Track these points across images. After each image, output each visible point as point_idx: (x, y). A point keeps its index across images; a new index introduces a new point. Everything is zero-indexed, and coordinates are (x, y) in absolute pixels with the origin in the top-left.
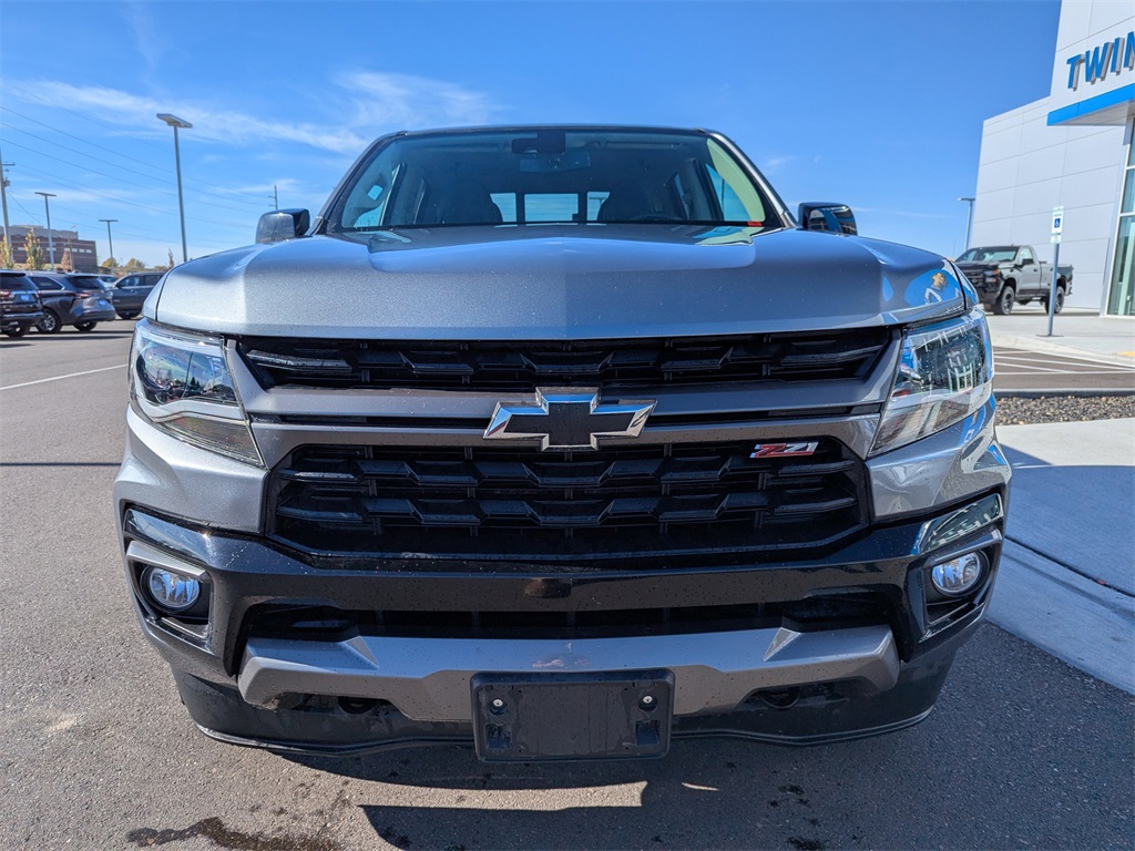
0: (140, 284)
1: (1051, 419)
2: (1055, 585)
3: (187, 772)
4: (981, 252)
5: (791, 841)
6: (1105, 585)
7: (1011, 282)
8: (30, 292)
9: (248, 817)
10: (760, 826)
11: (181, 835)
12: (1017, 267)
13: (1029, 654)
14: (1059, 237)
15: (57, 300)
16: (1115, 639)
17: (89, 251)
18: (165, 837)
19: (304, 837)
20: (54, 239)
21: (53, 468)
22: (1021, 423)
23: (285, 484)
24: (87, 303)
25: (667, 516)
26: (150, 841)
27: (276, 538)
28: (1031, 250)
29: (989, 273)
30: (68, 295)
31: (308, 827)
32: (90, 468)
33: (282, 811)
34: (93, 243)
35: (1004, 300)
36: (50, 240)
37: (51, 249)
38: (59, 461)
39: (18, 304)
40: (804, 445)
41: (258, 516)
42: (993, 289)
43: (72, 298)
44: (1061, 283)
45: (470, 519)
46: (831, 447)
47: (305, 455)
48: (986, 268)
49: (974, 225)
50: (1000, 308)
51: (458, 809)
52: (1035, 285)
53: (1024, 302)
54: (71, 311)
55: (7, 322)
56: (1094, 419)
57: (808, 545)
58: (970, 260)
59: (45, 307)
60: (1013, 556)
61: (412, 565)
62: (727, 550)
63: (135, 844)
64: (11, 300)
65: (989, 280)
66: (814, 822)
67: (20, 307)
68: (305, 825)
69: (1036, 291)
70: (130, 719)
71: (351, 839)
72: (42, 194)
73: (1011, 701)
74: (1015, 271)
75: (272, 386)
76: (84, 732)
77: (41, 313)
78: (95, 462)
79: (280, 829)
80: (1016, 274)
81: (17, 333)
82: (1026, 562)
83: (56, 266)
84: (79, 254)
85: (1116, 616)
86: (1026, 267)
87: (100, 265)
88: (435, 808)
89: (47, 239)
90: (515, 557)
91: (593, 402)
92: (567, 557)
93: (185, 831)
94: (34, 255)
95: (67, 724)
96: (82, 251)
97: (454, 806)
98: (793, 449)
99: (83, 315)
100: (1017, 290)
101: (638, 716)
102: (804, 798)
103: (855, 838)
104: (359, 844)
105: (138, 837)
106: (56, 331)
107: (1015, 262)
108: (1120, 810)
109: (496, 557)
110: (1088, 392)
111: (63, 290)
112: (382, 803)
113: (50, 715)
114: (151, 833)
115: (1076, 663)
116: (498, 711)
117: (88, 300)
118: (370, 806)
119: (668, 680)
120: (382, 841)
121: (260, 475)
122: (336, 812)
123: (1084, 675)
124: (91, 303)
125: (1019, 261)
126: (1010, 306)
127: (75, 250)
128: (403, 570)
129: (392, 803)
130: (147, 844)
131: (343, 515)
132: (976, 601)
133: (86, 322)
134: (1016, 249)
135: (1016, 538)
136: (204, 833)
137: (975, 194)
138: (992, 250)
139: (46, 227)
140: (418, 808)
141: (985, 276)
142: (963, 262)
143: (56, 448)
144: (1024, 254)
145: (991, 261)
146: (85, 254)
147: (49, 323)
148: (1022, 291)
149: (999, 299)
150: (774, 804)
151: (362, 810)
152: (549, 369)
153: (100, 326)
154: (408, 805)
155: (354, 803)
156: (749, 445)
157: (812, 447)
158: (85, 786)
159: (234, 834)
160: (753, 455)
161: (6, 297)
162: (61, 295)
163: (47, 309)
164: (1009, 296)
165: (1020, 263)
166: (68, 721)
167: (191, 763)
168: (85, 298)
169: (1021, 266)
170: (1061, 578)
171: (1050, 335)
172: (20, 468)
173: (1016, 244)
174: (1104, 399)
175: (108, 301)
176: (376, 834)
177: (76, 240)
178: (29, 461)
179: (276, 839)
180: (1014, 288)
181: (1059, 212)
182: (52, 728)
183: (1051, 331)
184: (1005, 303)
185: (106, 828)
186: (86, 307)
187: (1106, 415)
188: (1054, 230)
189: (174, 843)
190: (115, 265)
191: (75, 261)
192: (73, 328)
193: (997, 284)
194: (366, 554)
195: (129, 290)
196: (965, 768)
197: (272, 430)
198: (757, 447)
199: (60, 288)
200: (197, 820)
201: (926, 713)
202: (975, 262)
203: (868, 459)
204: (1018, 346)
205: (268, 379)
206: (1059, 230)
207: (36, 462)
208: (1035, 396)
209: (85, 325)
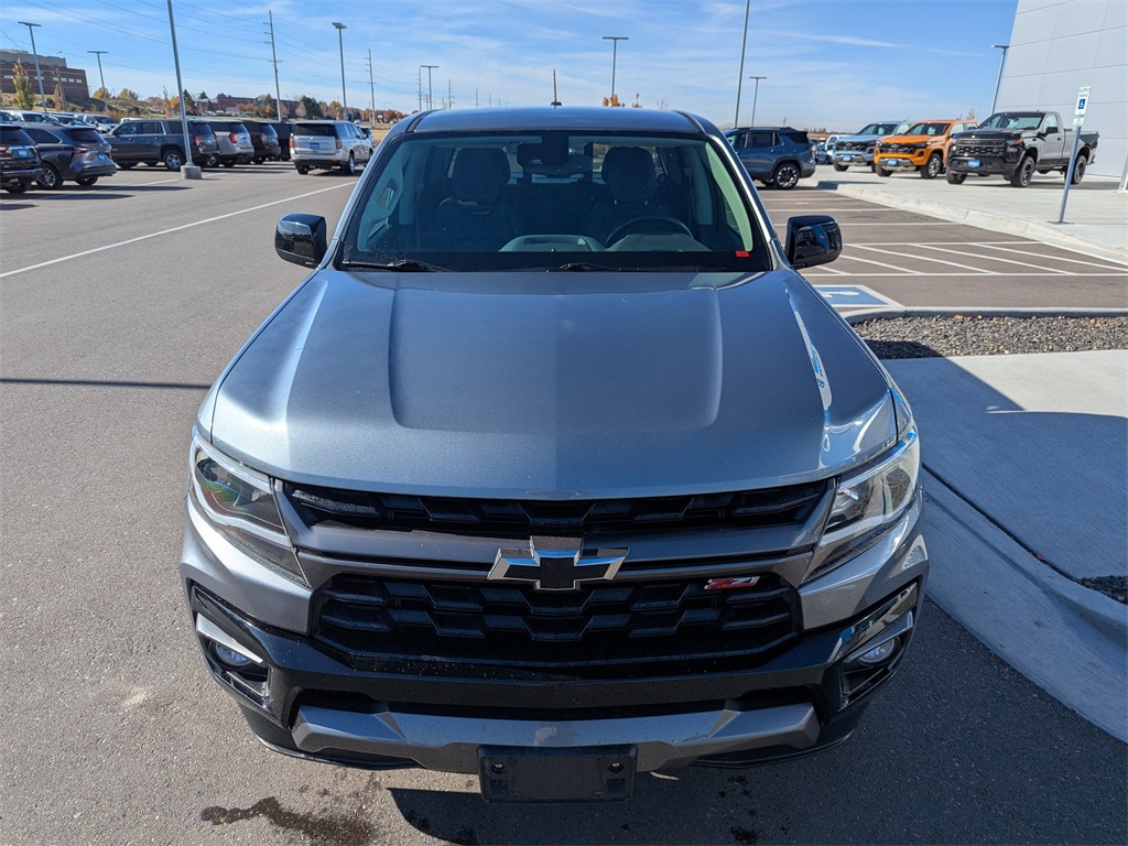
0: (137, 133)
1: (1035, 347)
2: (999, 558)
3: (245, 751)
4: (1006, 118)
5: (733, 831)
6: (1042, 561)
7: (1032, 152)
8: (27, 147)
9: (299, 799)
10: (709, 815)
11: (246, 814)
12: (1040, 136)
13: (959, 638)
14: (1082, 119)
15: (57, 153)
16: (1037, 624)
17: (79, 81)
18: (234, 815)
19: (344, 818)
20: (41, 67)
21: (83, 388)
22: (1007, 352)
23: (326, 600)
24: (87, 158)
25: (637, 632)
26: (222, 820)
27: (321, 638)
28: (1057, 116)
29: (1011, 142)
30: (66, 149)
31: (346, 809)
32: (119, 389)
33: (325, 792)
34: (84, 72)
35: (1024, 171)
36: (38, 67)
37: (39, 78)
38: (87, 378)
39: (16, 159)
40: (748, 579)
41: (306, 623)
42: (1014, 160)
43: (70, 153)
44: (1085, 152)
45: (476, 633)
46: (770, 579)
47: (343, 580)
48: (1009, 136)
49: (1003, 80)
50: (1019, 180)
51: (467, 794)
52: (1057, 155)
53: (1044, 171)
54: (71, 166)
55: (7, 179)
56: (1076, 349)
57: (748, 652)
58: (993, 128)
59: (44, 161)
60: (967, 522)
61: (431, 670)
62: (683, 657)
63: (210, 822)
64: (9, 155)
65: (1010, 150)
66: (753, 813)
67: (18, 163)
68: (345, 807)
69: (1058, 161)
70: (192, 694)
71: (383, 821)
72: (27, 24)
73: (934, 691)
74: (1038, 140)
75: (314, 523)
76: (154, 707)
77: (41, 169)
78: (122, 380)
79: (325, 810)
80: (1038, 143)
81: (18, 190)
82: (977, 530)
83: (46, 97)
84: (68, 83)
85: (1044, 596)
86: (1049, 135)
87: (91, 96)
88: (449, 792)
89: (34, 66)
90: (512, 663)
91: (576, 557)
92: (554, 665)
93: (249, 810)
94: (23, 89)
95: (139, 698)
96: (71, 80)
97: (464, 790)
98: (739, 581)
99: (83, 171)
100: (1038, 160)
101: (608, 775)
102: (748, 788)
103: (783, 829)
104: (389, 826)
105: (212, 815)
106: (58, 186)
107: (1039, 130)
108: (1000, 806)
109: (497, 662)
110: (1079, 313)
111: (60, 144)
112: (406, 787)
113: (123, 689)
114: (222, 812)
115: (996, 649)
116: (499, 771)
117: (88, 154)
118: (396, 789)
119: (632, 754)
120: (406, 823)
121: (306, 593)
122: (370, 795)
123: (1002, 663)
124: (91, 158)
125: (1043, 129)
126: (1029, 177)
127: (64, 80)
128: (424, 674)
129: (414, 786)
130: (220, 823)
131: (374, 626)
132: (889, 668)
133: (86, 177)
134: (1041, 115)
135: (975, 502)
136: (265, 813)
137: (1009, 42)
138: (1015, 116)
139: (31, 52)
140: (435, 792)
141: (1006, 145)
142: (986, 129)
143: (82, 360)
144: (1050, 122)
145: (1015, 128)
146: (75, 84)
147: (49, 179)
148: (1043, 161)
149: (1019, 170)
150: (722, 794)
151: (390, 793)
152: (542, 522)
153: (101, 181)
154: (427, 789)
155: (384, 786)
156: (703, 580)
157: (755, 580)
158: (163, 764)
159: (289, 814)
160: (706, 587)
161: (4, 154)
162: (58, 149)
163: (47, 164)
164: (1029, 167)
165: (1044, 132)
166: (139, 697)
167: (248, 742)
168: (84, 152)
169: (1045, 135)
170: (1004, 552)
171: (1061, 222)
172: (51, 386)
173: (1042, 110)
174: (1092, 321)
175: (108, 154)
176: (402, 817)
177: (64, 68)
178: (58, 378)
179: (322, 820)
180: (1035, 160)
181: (1084, 94)
182: (127, 703)
183: (1062, 217)
184: (1024, 173)
185: (185, 806)
186: (85, 162)
187: (1089, 345)
188: (1078, 112)
189: (241, 821)
190: (108, 96)
191: (65, 91)
192: (74, 183)
193: (1018, 154)
194: (395, 655)
195: (127, 139)
196: (882, 761)
197: (315, 562)
198: (710, 581)
199: (57, 141)
200: (258, 799)
201: (847, 736)
202: (998, 129)
203: (801, 586)
204: (1027, 234)
205: (311, 516)
206: (1083, 112)
207: (65, 378)
208: (1025, 316)
209: (86, 180)
